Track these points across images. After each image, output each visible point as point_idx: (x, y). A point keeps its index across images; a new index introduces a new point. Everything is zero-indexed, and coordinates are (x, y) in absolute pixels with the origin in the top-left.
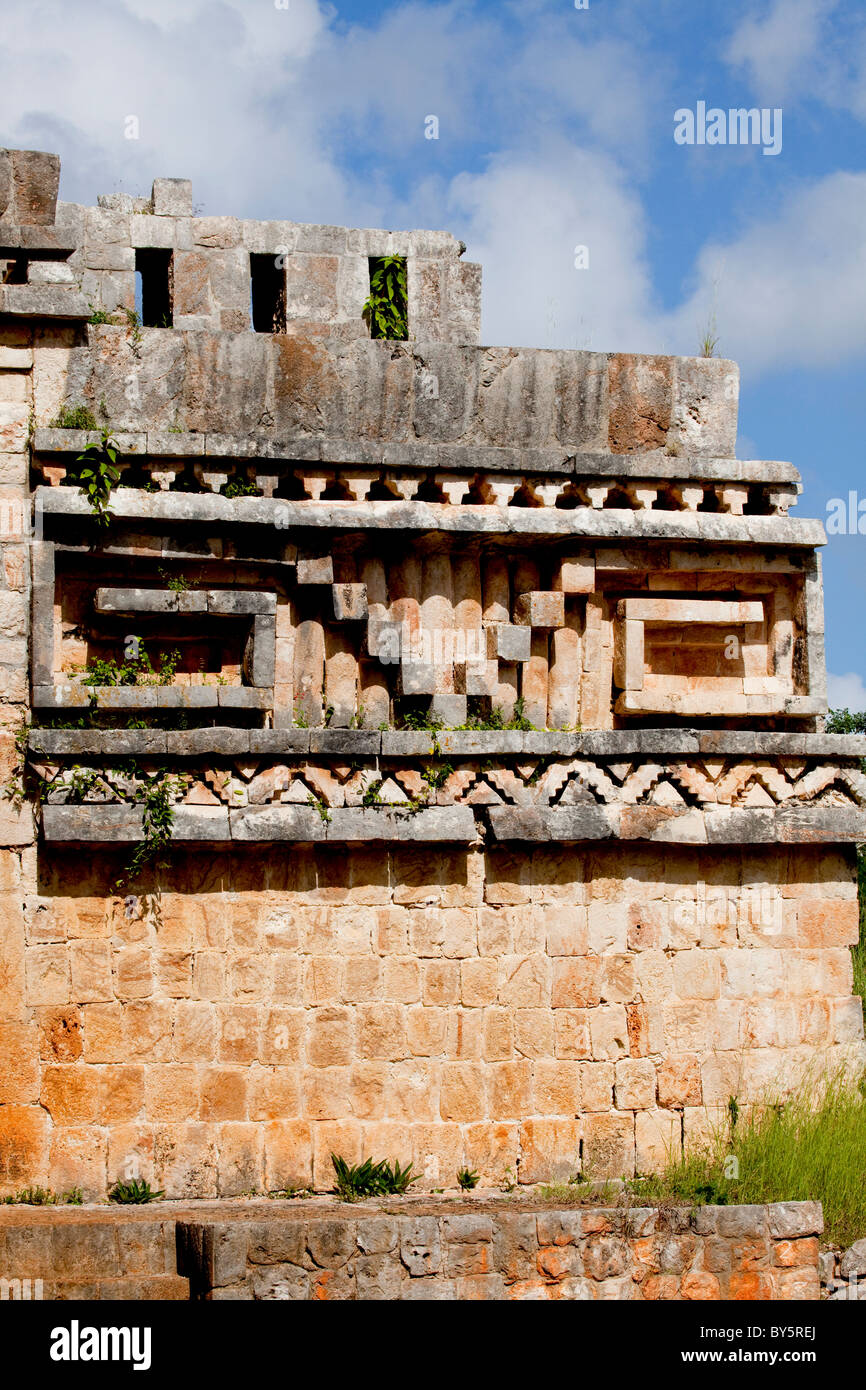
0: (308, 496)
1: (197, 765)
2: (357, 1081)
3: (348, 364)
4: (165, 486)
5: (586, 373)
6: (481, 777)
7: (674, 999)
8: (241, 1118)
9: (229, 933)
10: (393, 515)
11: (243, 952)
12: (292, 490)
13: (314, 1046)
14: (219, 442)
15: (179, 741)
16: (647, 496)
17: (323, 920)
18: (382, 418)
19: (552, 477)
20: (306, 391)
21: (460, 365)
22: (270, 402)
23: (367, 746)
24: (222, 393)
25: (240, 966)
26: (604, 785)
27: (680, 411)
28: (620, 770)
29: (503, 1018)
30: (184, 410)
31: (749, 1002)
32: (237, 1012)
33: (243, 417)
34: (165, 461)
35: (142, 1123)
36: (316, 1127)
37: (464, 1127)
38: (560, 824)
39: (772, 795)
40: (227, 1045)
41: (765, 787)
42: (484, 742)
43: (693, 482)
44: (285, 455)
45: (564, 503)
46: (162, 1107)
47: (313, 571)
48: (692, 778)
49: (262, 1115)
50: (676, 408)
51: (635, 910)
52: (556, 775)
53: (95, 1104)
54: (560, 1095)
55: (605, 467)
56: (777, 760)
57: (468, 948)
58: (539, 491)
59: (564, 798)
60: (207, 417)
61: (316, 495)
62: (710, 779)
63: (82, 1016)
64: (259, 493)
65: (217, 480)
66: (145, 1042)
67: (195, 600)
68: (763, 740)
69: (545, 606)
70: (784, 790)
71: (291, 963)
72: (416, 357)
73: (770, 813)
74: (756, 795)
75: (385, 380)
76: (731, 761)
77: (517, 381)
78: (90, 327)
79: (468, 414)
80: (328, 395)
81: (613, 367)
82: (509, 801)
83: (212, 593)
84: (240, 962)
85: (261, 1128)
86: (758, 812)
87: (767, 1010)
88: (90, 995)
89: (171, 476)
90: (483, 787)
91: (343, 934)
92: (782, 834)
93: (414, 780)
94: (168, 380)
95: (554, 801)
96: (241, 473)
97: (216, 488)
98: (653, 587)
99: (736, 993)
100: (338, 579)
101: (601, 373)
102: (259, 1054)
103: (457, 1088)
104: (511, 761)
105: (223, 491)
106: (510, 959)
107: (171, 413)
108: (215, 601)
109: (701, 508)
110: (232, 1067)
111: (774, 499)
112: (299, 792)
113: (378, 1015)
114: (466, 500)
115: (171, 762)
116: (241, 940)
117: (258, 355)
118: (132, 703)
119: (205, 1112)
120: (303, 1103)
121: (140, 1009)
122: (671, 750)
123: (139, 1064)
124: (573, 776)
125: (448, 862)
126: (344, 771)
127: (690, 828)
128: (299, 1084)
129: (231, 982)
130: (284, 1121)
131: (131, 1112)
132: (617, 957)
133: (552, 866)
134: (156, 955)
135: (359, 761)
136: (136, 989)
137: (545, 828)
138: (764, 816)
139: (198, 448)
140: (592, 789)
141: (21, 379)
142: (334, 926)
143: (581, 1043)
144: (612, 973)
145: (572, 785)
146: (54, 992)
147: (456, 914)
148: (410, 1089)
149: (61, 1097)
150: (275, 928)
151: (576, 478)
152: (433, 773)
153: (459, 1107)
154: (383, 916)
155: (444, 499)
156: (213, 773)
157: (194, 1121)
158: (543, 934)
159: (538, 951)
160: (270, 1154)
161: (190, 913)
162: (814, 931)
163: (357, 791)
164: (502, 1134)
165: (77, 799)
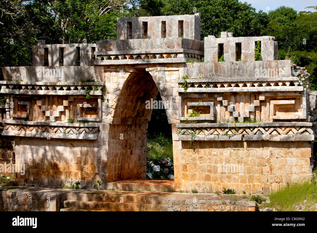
1: (201, 129)
2: (227, 177)
3: (225, 66)
4: (196, 87)
5: (264, 64)
6: (245, 130)
7: (278, 166)
8: (210, 181)
9: (208, 154)
10: (230, 90)
11: (209, 157)
12: (216, 86)
14: (203, 80)
16: (272, 84)
17: (222, 152)
18: (231, 74)
19: (256, 82)
20: (219, 71)
21: (243, 65)
22: (214, 72)
23: (225, 126)
24: (206, 72)
25: (209, 159)
26: (264, 131)
28: (267, 129)
29: (249, 168)
30: (201, 74)
31: (291, 166)
32: (209, 166)
33: (210, 75)
34: (196, 83)
35: (196, 181)
36: (221, 183)
37: (244, 184)
38: (255, 138)
40: (208, 170)
41: (292, 131)
42: (243, 125)
44: (213, 81)
45: (259, 86)
46: (199, 179)
47: (220, 98)
48: (279, 130)
49: (213, 181)
51: (271, 151)
52: (256, 130)
53: (189, 178)
54: (259, 180)
55: (264, 80)
56: (294, 127)
57: (244, 157)
58: (255, 84)
59: (257, 133)
60: (204, 75)
61: (219, 87)
62: (282, 130)
63: (188, 165)
64: (210, 87)
65: (204, 86)
66: (196, 170)
67: (201, 104)
68: (291, 124)
69: (256, 103)
70: (295, 132)
71: (217, 158)
72: (236, 64)
74: (290, 133)
75: (231, 68)
76: (286, 127)
77: (252, 66)
78: (187, 63)
79: (245, 72)
80: (222, 71)
81: (268, 63)
82: (248, 134)
83: (204, 103)
85: (213, 183)
86: (289, 136)
87: (294, 168)
88: (188, 162)
89: (197, 85)
91: (225, 154)
92: (293, 139)
93: (233, 131)
94: (198, 70)
95: (255, 134)
96: (208, 84)
97: (204, 87)
98: (278, 98)
99: (289, 165)
100: (223, 100)
101: (266, 64)
102: (212, 172)
103: (243, 178)
104: (249, 128)
105: (205, 87)
106: (250, 159)
107: (199, 75)
108: (204, 104)
109: (282, 85)
110: (209, 174)
111: (294, 83)
112: (216, 133)
114: (243, 86)
116: (210, 155)
117: (211, 66)
118: (192, 120)
119: (205, 180)
120: (219, 180)
121: (195, 164)
122: (274, 126)
123: (195, 173)
124: (259, 130)
125: (240, 143)
126: (223, 130)
127: (277, 138)
128: (218, 177)
129: (208, 161)
130: (217, 182)
131: (195, 180)
132: (268, 159)
133: (257, 144)
134: (197, 157)
135: (225, 128)
136: (195, 162)
137: (252, 138)
138: (290, 136)
139: (200, 81)
140: (262, 132)
141: (177, 71)
142: (223, 153)
143: (262, 172)
144: (267, 161)
145: (259, 132)
146: (183, 162)
147: (243, 152)
148: (235, 178)
149: (185, 177)
150: (214, 153)
151: (260, 82)
152: (237, 130)
153: (243, 181)
154: (231, 152)
155: (239, 86)
156: (203, 130)
157: (203, 181)
158: (255, 155)
159: (255, 158)
160: (214, 187)
161: (202, 151)
162: (303, 155)
163: (225, 132)
164: (250, 186)
165: (184, 134)
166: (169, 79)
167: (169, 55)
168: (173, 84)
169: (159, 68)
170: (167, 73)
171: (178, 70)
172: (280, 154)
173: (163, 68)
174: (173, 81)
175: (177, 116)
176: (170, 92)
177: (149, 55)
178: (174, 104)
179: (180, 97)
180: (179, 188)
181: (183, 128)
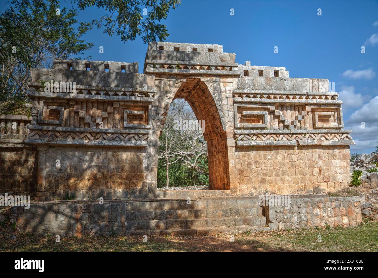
0: (271, 98)
1: (257, 135)
2: (282, 179)
4: (252, 97)
6: (297, 136)
7: (325, 167)
8: (266, 184)
9: (263, 158)
11: (265, 161)
12: (269, 97)
13: (275, 174)
15: (255, 132)
16: (317, 97)
19: (305, 95)
20: (270, 84)
22: (265, 86)
23: (281, 132)
26: (314, 137)
27: (321, 86)
28: (316, 135)
29: (301, 170)
31: (336, 167)
32: (265, 169)
33: (261, 88)
34: (252, 94)
35: (252, 185)
36: (276, 185)
37: (297, 185)
39: (338, 138)
40: (263, 174)
41: (337, 137)
43: (324, 95)
44: (268, 93)
45: (306, 99)
46: (255, 182)
47: (272, 108)
48: (326, 136)
49: (268, 184)
51: (319, 155)
52: (307, 136)
53: (246, 182)
54: (310, 181)
56: (338, 133)
57: (296, 160)
58: (303, 97)
59: (309, 139)
62: (329, 136)
63: (243, 170)
64: (264, 98)
66: (252, 174)
67: (255, 113)
69: (304, 113)
70: (339, 138)
71: (272, 162)
72: (284, 79)
73: (338, 141)
74: (335, 138)
75: (280, 83)
76: (331, 134)
78: (240, 76)
79: (292, 87)
80: (273, 85)
82: (301, 139)
83: (259, 112)
84: (265, 162)
85: (269, 186)
86: (336, 141)
87: (339, 169)
88: (244, 167)
89: (252, 95)
90: (297, 138)
91: (279, 158)
92: (340, 144)
93: (288, 137)
95: (307, 139)
96: (262, 95)
97: (259, 97)
99: (334, 166)
100: (275, 109)
102: (268, 175)
103: (295, 180)
104: (300, 134)
106: (302, 162)
109: (325, 99)
110: (265, 177)
111: (335, 98)
112: (272, 138)
113: (284, 169)
114: (293, 98)
115: (254, 135)
116: (265, 159)
119: (261, 183)
120: (274, 183)
121: (251, 169)
122: (323, 132)
123: (251, 177)
124: (310, 136)
125: (293, 148)
126: (278, 136)
127: (326, 143)
128: (273, 179)
129: (264, 165)
130: (272, 185)
131: (250, 183)
132: (317, 161)
133: (307, 148)
134: (253, 161)
135: (280, 134)
136: (250, 166)
139: (256, 92)
140: (312, 138)
142: (277, 157)
143: (313, 173)
144: (316, 163)
145: (310, 137)
146: (239, 167)
147: (294, 155)
148: (289, 180)
149: (241, 181)
150: (269, 157)
151: (308, 95)
152: (290, 136)
153: (296, 183)
154: (284, 156)
155: (290, 98)
156: (260, 136)
157: (259, 185)
158: (307, 158)
159: (306, 160)
160: (270, 189)
161: (258, 156)
162: (344, 157)
163: (280, 138)
164: (302, 186)
165: (242, 140)
166: (224, 89)
167: (224, 67)
168: (228, 94)
169: (214, 78)
170: (222, 84)
171: (232, 82)
172: (326, 157)
173: (218, 79)
174: (228, 92)
175: (231, 124)
176: (225, 102)
177: (204, 67)
178: (230, 112)
179: (236, 105)
180: (235, 192)
181: (240, 135)
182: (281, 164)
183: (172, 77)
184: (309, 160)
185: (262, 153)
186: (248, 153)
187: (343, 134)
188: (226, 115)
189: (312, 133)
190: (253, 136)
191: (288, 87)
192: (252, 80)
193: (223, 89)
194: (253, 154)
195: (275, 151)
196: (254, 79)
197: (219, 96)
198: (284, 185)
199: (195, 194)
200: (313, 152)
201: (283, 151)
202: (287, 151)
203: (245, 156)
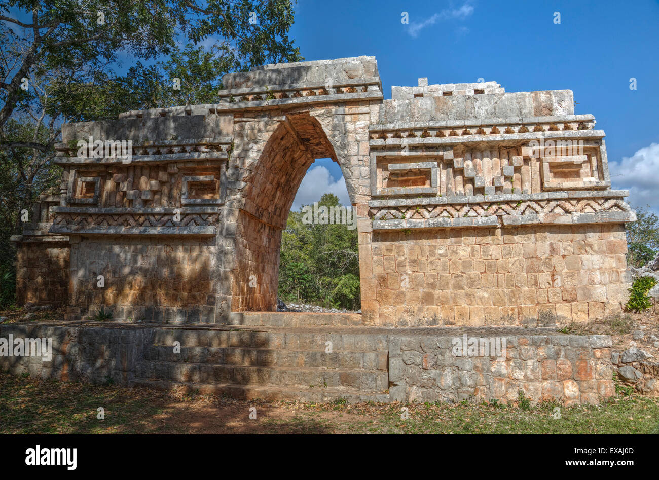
0: (445, 136)
1: (416, 208)
2: (467, 295)
4: (405, 137)
6: (500, 208)
7: (566, 270)
8: (433, 305)
9: (428, 254)
10: (469, 138)
11: (431, 259)
12: (440, 135)
13: (454, 284)
15: (409, 202)
16: (546, 127)
17: (455, 249)
19: (517, 124)
22: (434, 114)
23: (464, 200)
25: (431, 263)
26: (538, 208)
27: (555, 105)
28: (543, 204)
29: (510, 276)
31: (591, 270)
32: (431, 275)
34: (404, 130)
35: (405, 306)
36: (456, 307)
37: (500, 308)
38: (524, 220)
39: (594, 209)
40: (428, 284)
41: (591, 207)
42: (499, 198)
43: (560, 122)
44: (436, 125)
45: (521, 131)
46: (411, 301)
47: (448, 155)
48: (568, 205)
49: (439, 304)
50: (555, 104)
51: (551, 244)
52: (522, 206)
53: (392, 300)
54: (530, 299)
55: (531, 121)
56: (594, 199)
57: (499, 256)
58: (513, 129)
59: (526, 212)
61: (447, 135)
62: (572, 205)
63: (388, 277)
64: (431, 136)
65: (419, 134)
67: (413, 166)
68: (589, 193)
69: (517, 160)
70: (598, 208)
71: (446, 262)
72: (475, 98)
73: (593, 214)
74: (588, 209)
75: (466, 105)
76: (579, 200)
77: (505, 102)
78: (384, 100)
81: (534, 95)
82: (509, 214)
83: (419, 163)
84: (431, 261)
85: (439, 307)
87: (598, 273)
88: (389, 271)
89: (406, 134)
90: (500, 211)
91: (462, 253)
92: (597, 220)
93: (479, 209)
95: (522, 213)
96: (425, 132)
97: (419, 136)
99: (587, 268)
100: (455, 157)
101: (530, 97)
102: (438, 287)
103: (498, 296)
104: (508, 203)
105: (421, 136)
106: (512, 260)
108: (420, 166)
109: (563, 130)
110: (431, 291)
111: (587, 125)
112: (445, 214)
113: (472, 276)
114: (491, 133)
115: (409, 208)
116: (431, 256)
118: (398, 193)
119: (422, 303)
120: (451, 302)
121: (403, 274)
122: (559, 197)
123: (404, 289)
124: (529, 206)
125: (491, 231)
126: (458, 208)
127: (566, 220)
128: (449, 295)
129: (429, 267)
130: (446, 306)
131: (402, 303)
132: (547, 258)
134: (407, 260)
135: (464, 205)
136: (402, 269)
138: (591, 215)
139: (415, 126)
140: (534, 209)
141: (367, 115)
142: (458, 251)
143: (536, 283)
144: (545, 263)
145: (528, 209)
146: (378, 270)
147: (495, 247)
148: (483, 297)
149: (382, 298)
150: (441, 252)
151: (524, 125)
152: (485, 207)
153: (499, 302)
154: (473, 249)
155: (484, 133)
156: (421, 210)
157: (419, 305)
158: (522, 252)
159: (521, 257)
160: (441, 315)
161: (417, 249)
162: (612, 249)
163: (462, 213)
164: (512, 310)
165: (383, 218)
166: (353, 127)
167: (352, 88)
168: (360, 135)
169: (333, 109)
170: (348, 118)
171: (368, 113)
172: (569, 248)
173: (341, 110)
174: (360, 131)
175: (366, 190)
176: (353, 149)
177: (315, 91)
178: (362, 168)
179: (374, 154)
180: (371, 318)
181: (380, 209)
182: (467, 264)
183: (262, 114)
184: (527, 256)
185: (426, 243)
186: (397, 243)
187: (607, 199)
188: (356, 173)
189: (534, 201)
190: (407, 210)
191: (482, 112)
192: (407, 105)
193: (350, 127)
194: (407, 246)
195: (453, 240)
196: (410, 104)
197: (343, 140)
198: (472, 307)
199: (294, 320)
200: (537, 240)
201: (472, 240)
202: (478, 239)
203: (391, 250)
